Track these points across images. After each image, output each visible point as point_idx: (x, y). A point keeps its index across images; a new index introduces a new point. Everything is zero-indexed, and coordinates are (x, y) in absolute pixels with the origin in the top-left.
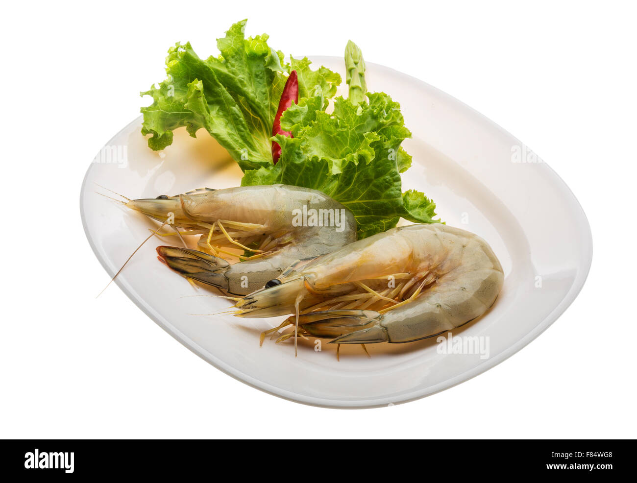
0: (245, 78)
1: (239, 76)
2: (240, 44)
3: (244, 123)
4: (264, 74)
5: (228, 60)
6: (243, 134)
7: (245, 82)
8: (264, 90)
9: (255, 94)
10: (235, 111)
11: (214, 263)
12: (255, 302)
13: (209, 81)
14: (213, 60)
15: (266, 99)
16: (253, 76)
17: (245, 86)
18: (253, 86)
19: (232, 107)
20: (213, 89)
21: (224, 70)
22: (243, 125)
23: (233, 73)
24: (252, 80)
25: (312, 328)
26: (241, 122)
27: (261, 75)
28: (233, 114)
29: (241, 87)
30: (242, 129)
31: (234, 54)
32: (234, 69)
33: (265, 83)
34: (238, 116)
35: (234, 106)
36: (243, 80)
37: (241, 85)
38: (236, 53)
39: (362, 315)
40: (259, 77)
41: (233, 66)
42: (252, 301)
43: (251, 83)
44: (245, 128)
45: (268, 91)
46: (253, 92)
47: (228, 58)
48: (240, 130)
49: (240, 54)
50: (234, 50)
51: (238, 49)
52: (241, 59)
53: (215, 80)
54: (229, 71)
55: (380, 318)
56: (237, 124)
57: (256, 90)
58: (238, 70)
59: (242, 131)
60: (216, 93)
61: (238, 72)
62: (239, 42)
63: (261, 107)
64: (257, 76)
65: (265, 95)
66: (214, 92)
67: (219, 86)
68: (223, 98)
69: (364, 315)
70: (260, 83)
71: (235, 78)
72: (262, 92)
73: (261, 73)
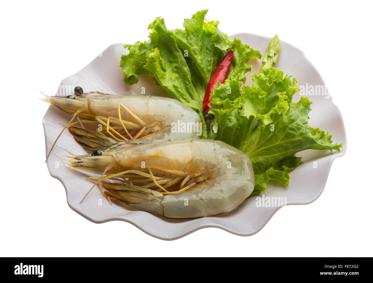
0: (198, 50)
1: (194, 47)
2: (199, 25)
3: (189, 79)
4: (212, 48)
5: (189, 35)
6: (187, 87)
7: (197, 52)
8: (209, 59)
9: (202, 61)
10: (185, 70)
11: (107, 141)
12: (82, 162)
13: (172, 47)
14: (179, 33)
15: (210, 65)
16: (205, 48)
17: (196, 54)
18: (202, 55)
19: (184, 67)
20: (174, 53)
21: (184, 41)
22: (188, 81)
23: (190, 44)
24: (203, 51)
25: (116, 194)
26: (188, 78)
27: (210, 49)
28: (184, 72)
29: (194, 55)
30: (188, 83)
31: (194, 32)
32: (192, 41)
33: (211, 55)
34: (187, 74)
35: (186, 67)
36: (195, 50)
37: (194, 53)
38: (196, 31)
39: (151, 193)
40: (208, 50)
41: (191, 39)
42: (80, 161)
43: (201, 54)
44: (190, 83)
45: (212, 60)
46: (201, 60)
47: (189, 33)
48: (186, 84)
49: (198, 32)
50: (194, 29)
51: (198, 29)
52: (198, 36)
53: (175, 47)
54: (188, 42)
55: (162, 198)
56: (185, 79)
57: (204, 58)
58: (195, 43)
59: (187, 85)
60: (175, 56)
61: (194, 44)
62: (199, 24)
63: (204, 70)
64: (207, 49)
65: (210, 62)
66: (174, 55)
67: (178, 51)
68: (179, 60)
69: (152, 194)
70: (208, 54)
71: (190, 48)
72: (208, 60)
73: (210, 47)
